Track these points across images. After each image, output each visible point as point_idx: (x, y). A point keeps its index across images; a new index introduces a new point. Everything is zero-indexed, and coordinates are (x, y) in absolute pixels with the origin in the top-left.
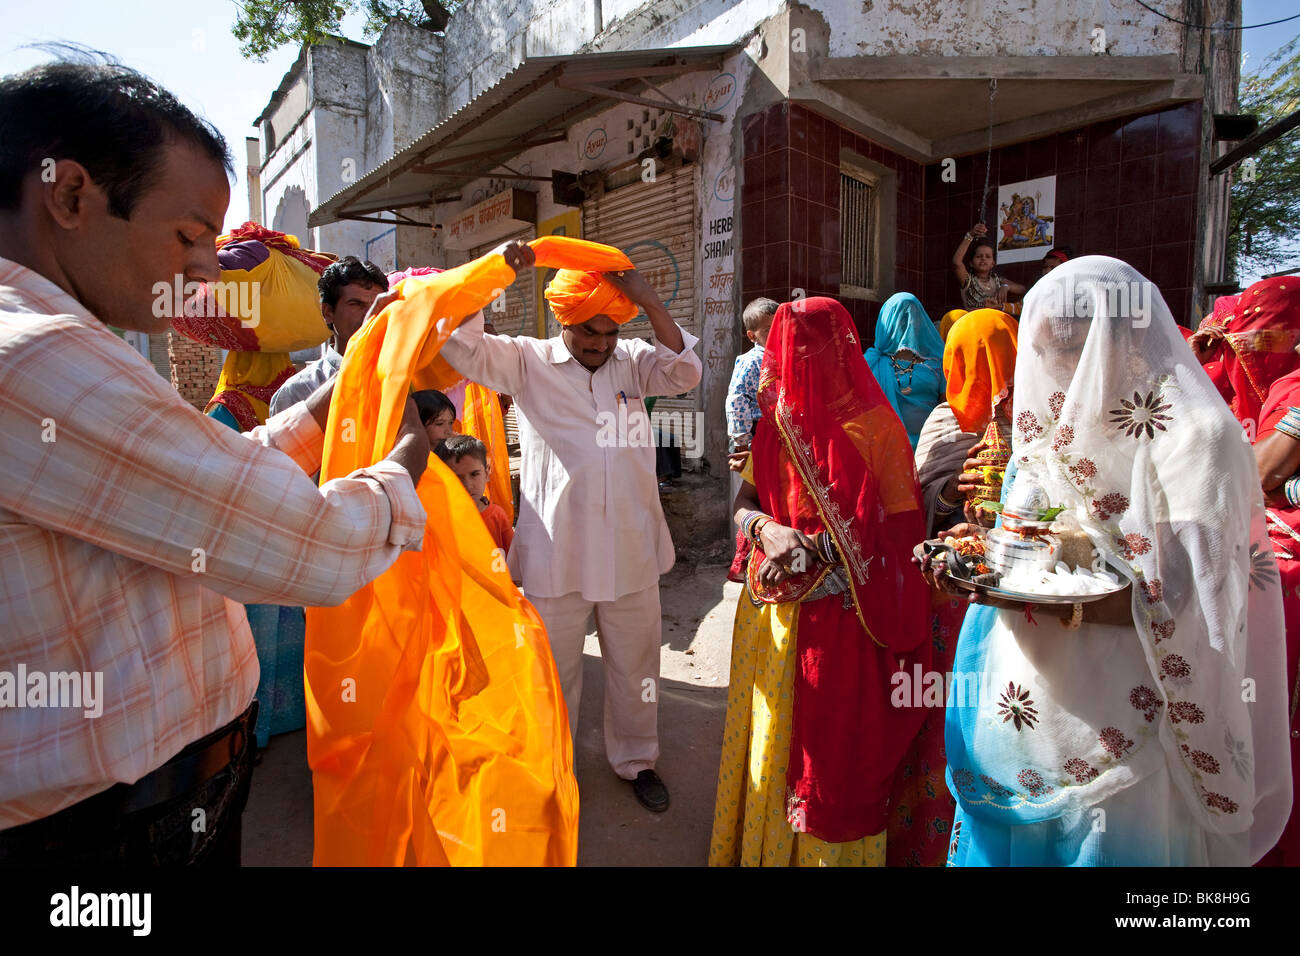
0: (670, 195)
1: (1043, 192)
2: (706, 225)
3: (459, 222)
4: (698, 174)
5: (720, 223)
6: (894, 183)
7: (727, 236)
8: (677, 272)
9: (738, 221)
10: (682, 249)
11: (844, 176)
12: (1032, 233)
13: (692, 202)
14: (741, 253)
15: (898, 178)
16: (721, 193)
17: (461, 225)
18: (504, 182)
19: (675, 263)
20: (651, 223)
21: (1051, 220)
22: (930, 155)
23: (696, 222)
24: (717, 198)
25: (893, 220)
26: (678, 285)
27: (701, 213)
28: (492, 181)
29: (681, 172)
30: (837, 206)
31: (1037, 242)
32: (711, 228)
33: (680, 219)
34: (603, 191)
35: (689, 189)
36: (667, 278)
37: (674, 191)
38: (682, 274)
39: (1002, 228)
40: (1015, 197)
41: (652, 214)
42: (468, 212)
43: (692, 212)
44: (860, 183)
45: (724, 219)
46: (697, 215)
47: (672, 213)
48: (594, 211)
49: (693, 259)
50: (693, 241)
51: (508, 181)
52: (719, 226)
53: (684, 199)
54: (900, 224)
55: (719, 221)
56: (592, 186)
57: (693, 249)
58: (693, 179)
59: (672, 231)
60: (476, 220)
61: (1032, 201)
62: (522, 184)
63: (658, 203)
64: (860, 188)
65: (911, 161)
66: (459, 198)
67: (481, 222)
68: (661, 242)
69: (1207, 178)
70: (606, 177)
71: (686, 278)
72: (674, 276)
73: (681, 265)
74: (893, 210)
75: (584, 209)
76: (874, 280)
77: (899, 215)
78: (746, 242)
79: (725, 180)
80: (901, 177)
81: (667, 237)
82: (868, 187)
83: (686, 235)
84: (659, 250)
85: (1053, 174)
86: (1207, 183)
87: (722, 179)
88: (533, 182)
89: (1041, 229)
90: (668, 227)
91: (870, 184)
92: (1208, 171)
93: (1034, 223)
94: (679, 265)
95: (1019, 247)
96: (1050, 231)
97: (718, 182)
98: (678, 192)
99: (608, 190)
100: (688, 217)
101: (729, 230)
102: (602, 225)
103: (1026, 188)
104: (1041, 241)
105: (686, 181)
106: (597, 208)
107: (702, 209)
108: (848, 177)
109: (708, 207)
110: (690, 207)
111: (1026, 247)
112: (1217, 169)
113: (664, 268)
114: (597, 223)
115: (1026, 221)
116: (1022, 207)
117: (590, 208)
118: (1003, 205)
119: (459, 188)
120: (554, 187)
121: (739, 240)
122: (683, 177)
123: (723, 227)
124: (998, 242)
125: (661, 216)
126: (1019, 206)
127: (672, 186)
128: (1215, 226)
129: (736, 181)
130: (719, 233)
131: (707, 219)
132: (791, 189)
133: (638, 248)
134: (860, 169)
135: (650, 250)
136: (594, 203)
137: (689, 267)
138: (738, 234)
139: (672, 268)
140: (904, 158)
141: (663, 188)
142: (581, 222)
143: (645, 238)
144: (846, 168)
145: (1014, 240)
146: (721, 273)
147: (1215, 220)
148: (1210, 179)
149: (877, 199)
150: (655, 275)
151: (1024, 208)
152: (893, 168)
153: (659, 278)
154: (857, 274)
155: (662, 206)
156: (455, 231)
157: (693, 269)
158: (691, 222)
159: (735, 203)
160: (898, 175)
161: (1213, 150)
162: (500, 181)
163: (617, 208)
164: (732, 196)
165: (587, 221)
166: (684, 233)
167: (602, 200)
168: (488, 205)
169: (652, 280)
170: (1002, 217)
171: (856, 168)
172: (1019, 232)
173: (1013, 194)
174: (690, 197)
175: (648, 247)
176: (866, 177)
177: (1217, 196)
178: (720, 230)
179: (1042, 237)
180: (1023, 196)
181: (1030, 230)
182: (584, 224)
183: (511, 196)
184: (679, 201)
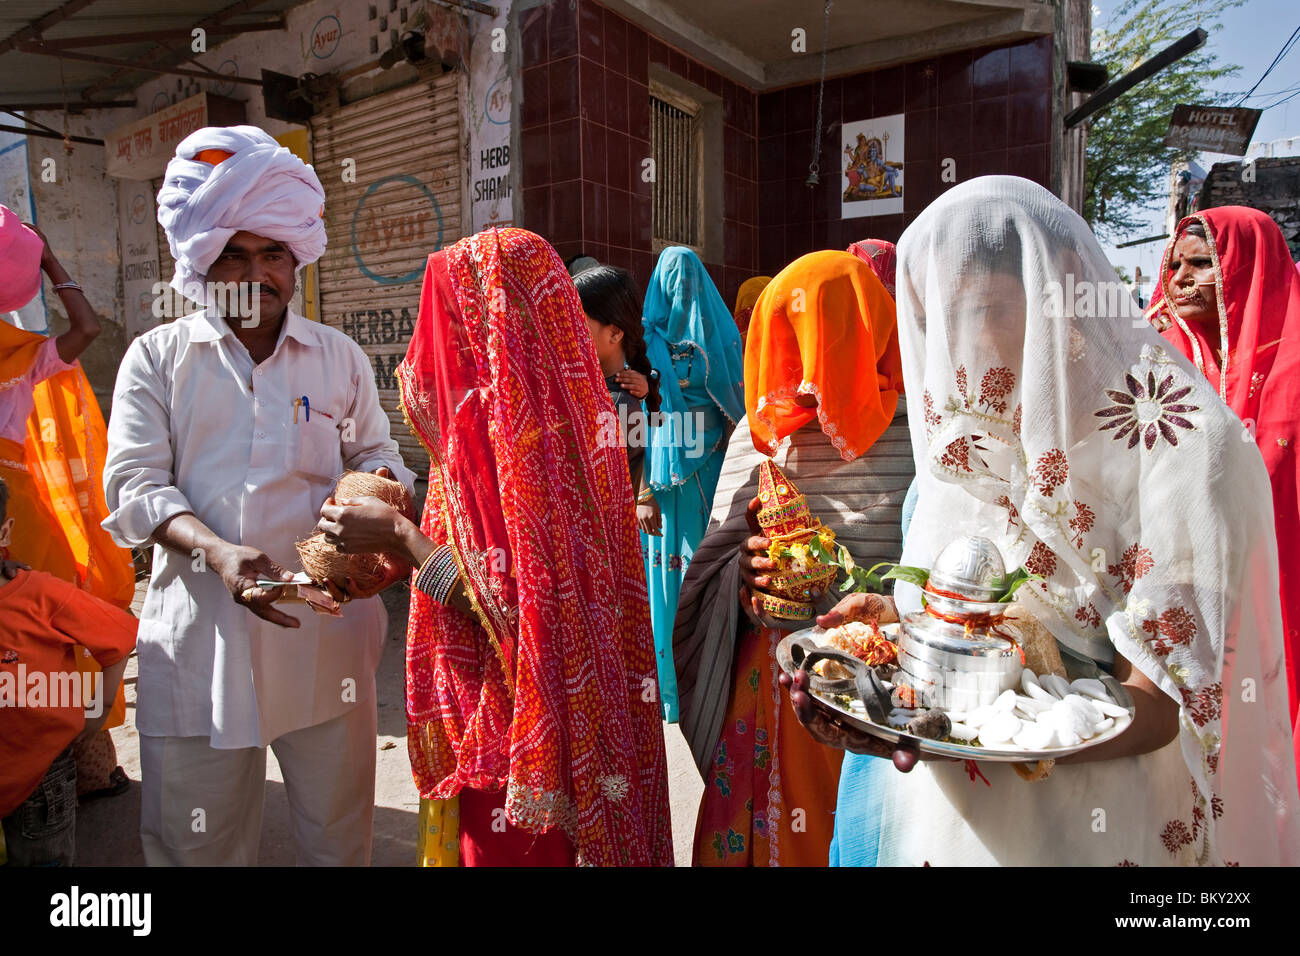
0: (429, 113)
1: (890, 133)
2: (476, 156)
3: (129, 138)
4: (463, 87)
5: (494, 154)
6: (719, 115)
7: (503, 171)
8: (440, 218)
9: (516, 150)
10: (445, 188)
11: (657, 100)
12: (880, 182)
13: (457, 124)
14: (521, 194)
15: (725, 108)
16: (494, 113)
17: (133, 143)
18: (198, 84)
19: (436, 206)
20: (402, 151)
21: (899, 166)
22: (762, 81)
23: (463, 151)
24: (490, 120)
25: (720, 159)
26: (440, 236)
27: (469, 140)
28: (180, 81)
29: (442, 82)
30: (646, 137)
31: (887, 193)
32: (483, 160)
33: (442, 146)
34: (338, 104)
35: (453, 106)
36: (427, 225)
37: (433, 108)
38: (446, 222)
39: (847, 175)
40: (861, 138)
41: (404, 139)
42: (141, 125)
43: (456, 137)
44: (678, 111)
45: (499, 149)
46: (464, 141)
47: (430, 138)
48: (326, 132)
49: (459, 201)
50: (460, 176)
51: (203, 81)
52: (492, 158)
53: (445, 120)
54: (728, 164)
55: (493, 150)
56: (323, 96)
57: (459, 189)
58: (457, 93)
59: (433, 162)
60: (155, 135)
61: (880, 143)
62: (224, 89)
63: (413, 124)
64: (677, 116)
65: (739, 86)
66: (132, 104)
67: (162, 139)
68: (418, 177)
69: (1062, 132)
70: (342, 83)
71: (451, 227)
72: (436, 224)
73: (445, 210)
74: (719, 146)
75: (313, 129)
76: (699, 235)
77: (728, 155)
78: (527, 180)
79: (498, 96)
80: (729, 108)
81: (424, 170)
82: (688, 116)
83: (450, 169)
84: (415, 189)
85: (901, 112)
86: (1062, 136)
87: (494, 96)
88: (240, 85)
89: (889, 178)
90: (427, 156)
91: (692, 114)
92: (1062, 123)
93: (882, 170)
94: (441, 209)
95: (866, 198)
96: (899, 180)
97: (490, 98)
98: (439, 110)
99: (344, 103)
100: (452, 144)
101: (505, 164)
102: (338, 151)
103: (872, 127)
104: (890, 192)
105: (449, 95)
106: (330, 128)
107: (469, 134)
108: (663, 103)
109: (478, 131)
110: (454, 131)
111: (874, 198)
112: (1071, 122)
113: (423, 212)
114: (331, 148)
115: (874, 168)
116: (869, 150)
117: (321, 126)
118: (848, 147)
119: (131, 88)
120: (267, 93)
121: (518, 176)
122: (445, 89)
123: (498, 160)
124: (843, 192)
125: (417, 141)
126: (865, 149)
127: (429, 101)
128: (1071, 187)
129: (512, 97)
130: (493, 167)
131: (477, 148)
132: (582, 111)
133: (388, 185)
134: (677, 93)
135: (402, 188)
136: (326, 120)
137: (454, 213)
138: (517, 168)
139: (433, 214)
140: (731, 82)
141: (417, 104)
142: (310, 147)
143: (394, 171)
144: (656, 87)
145: (860, 190)
146: (496, 221)
147: (1071, 180)
148: (1065, 133)
149: (700, 133)
150: (411, 223)
151: (870, 151)
152: (720, 95)
153: (416, 227)
154: (677, 227)
155: (418, 128)
156: (124, 151)
157: (460, 214)
158: (456, 150)
159: (511, 126)
160: (725, 103)
161: (1067, 101)
162: (192, 82)
163: (357, 128)
164: (507, 117)
165: (318, 146)
166: (447, 166)
167: (337, 117)
168: (173, 115)
169: (407, 229)
170: (846, 161)
171: (672, 91)
172: (866, 180)
173: (858, 134)
174: (454, 118)
175: (399, 183)
176: (686, 104)
177: (1072, 153)
178: (494, 162)
179: (891, 187)
180: (869, 137)
181: (878, 178)
182: (314, 149)
183: (205, 104)
184: (439, 122)
